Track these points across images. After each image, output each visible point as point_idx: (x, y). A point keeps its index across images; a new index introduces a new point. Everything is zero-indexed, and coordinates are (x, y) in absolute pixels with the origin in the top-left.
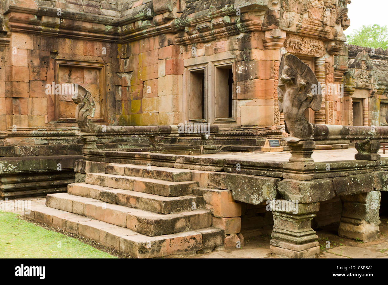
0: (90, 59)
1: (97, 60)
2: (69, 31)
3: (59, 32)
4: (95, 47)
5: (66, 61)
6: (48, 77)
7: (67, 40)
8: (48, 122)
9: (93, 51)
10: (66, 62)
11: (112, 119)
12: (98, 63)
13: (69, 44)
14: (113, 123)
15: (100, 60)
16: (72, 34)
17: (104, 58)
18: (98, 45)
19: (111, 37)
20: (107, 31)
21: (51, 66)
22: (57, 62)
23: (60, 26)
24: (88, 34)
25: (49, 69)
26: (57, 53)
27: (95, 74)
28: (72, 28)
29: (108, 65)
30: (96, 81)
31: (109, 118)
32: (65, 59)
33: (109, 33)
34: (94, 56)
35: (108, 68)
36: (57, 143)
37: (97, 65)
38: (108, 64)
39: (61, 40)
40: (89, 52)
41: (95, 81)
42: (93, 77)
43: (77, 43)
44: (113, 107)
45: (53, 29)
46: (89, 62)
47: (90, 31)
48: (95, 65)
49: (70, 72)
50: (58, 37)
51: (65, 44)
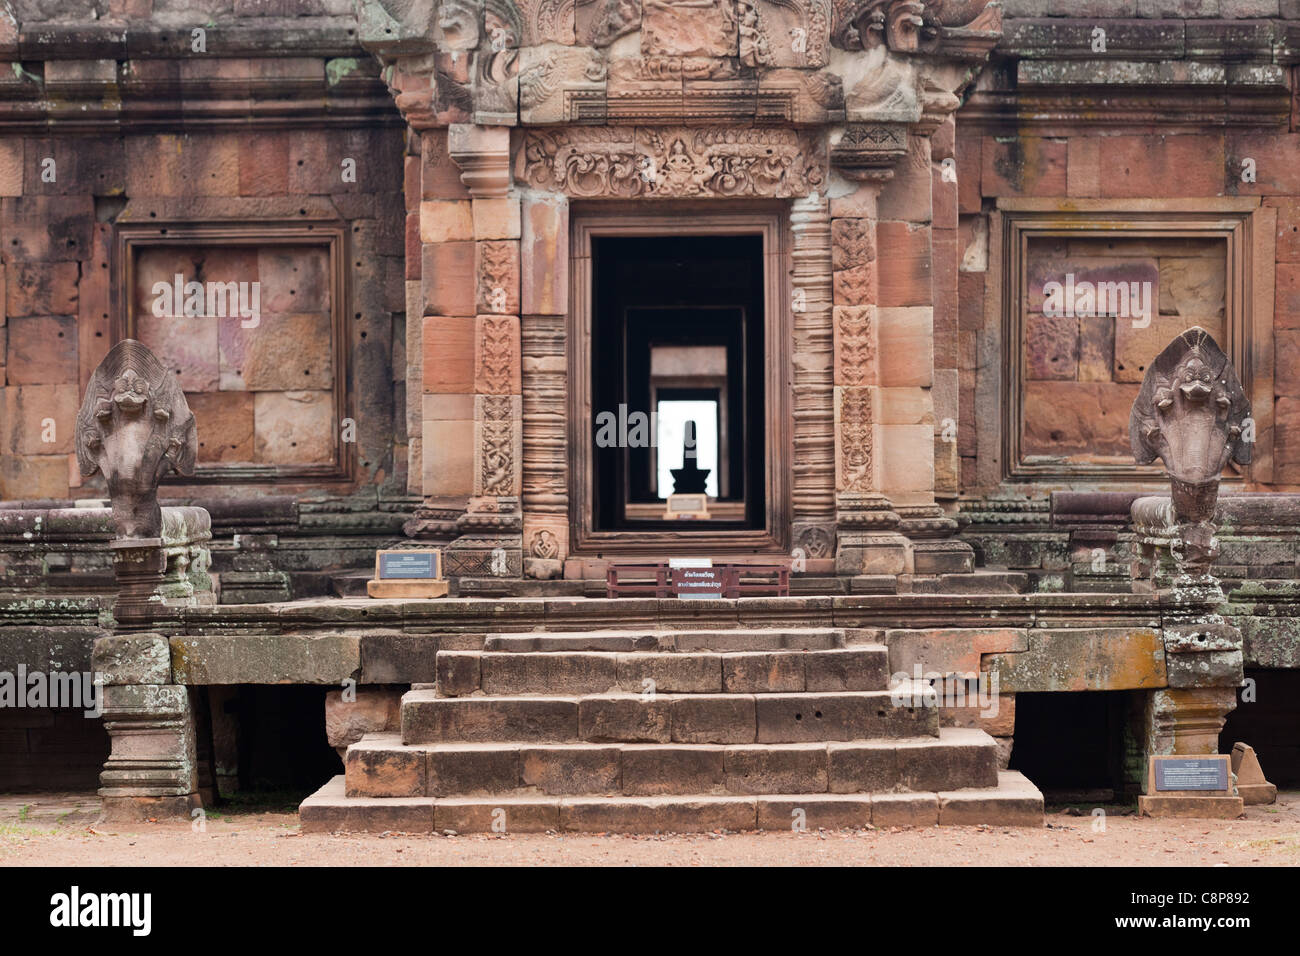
0: (271, 207)
1: (303, 212)
2: (163, 106)
3: (123, 115)
4: (294, 157)
5: (164, 227)
6: (84, 301)
7: (167, 142)
8: (83, 483)
9: (284, 177)
10: (164, 232)
11: (374, 466)
12: (310, 225)
13: (173, 156)
14: (378, 479)
15: (319, 207)
16: (179, 114)
17: (336, 200)
18: (307, 145)
19: (361, 103)
20: (336, 81)
21: (99, 253)
22: (125, 234)
23: (124, 92)
24: (247, 105)
25: (89, 267)
26: (123, 199)
27: (310, 270)
28: (176, 91)
29: (357, 230)
30: (317, 298)
31: (361, 462)
32: (156, 220)
33: (347, 89)
34: (288, 194)
35: (357, 239)
36: (105, 565)
37: (305, 231)
38: (355, 224)
39: (140, 144)
40: (264, 181)
41: (312, 299)
42: (301, 285)
43: (209, 148)
44: (382, 411)
45: (95, 107)
46: (267, 224)
47: (257, 94)
48: (296, 231)
49: (199, 268)
50: (124, 134)
51: (157, 157)
